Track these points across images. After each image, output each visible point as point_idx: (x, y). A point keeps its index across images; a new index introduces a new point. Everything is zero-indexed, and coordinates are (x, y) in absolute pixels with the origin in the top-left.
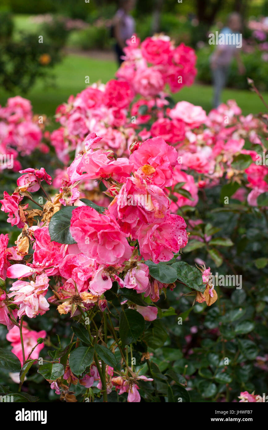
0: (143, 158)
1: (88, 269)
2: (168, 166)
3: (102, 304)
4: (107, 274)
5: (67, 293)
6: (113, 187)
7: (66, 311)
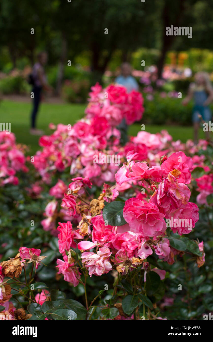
0: (170, 165)
1: (134, 242)
2: (188, 170)
3: (146, 265)
4: (148, 245)
5: (121, 259)
6: (154, 184)
7: (123, 270)
